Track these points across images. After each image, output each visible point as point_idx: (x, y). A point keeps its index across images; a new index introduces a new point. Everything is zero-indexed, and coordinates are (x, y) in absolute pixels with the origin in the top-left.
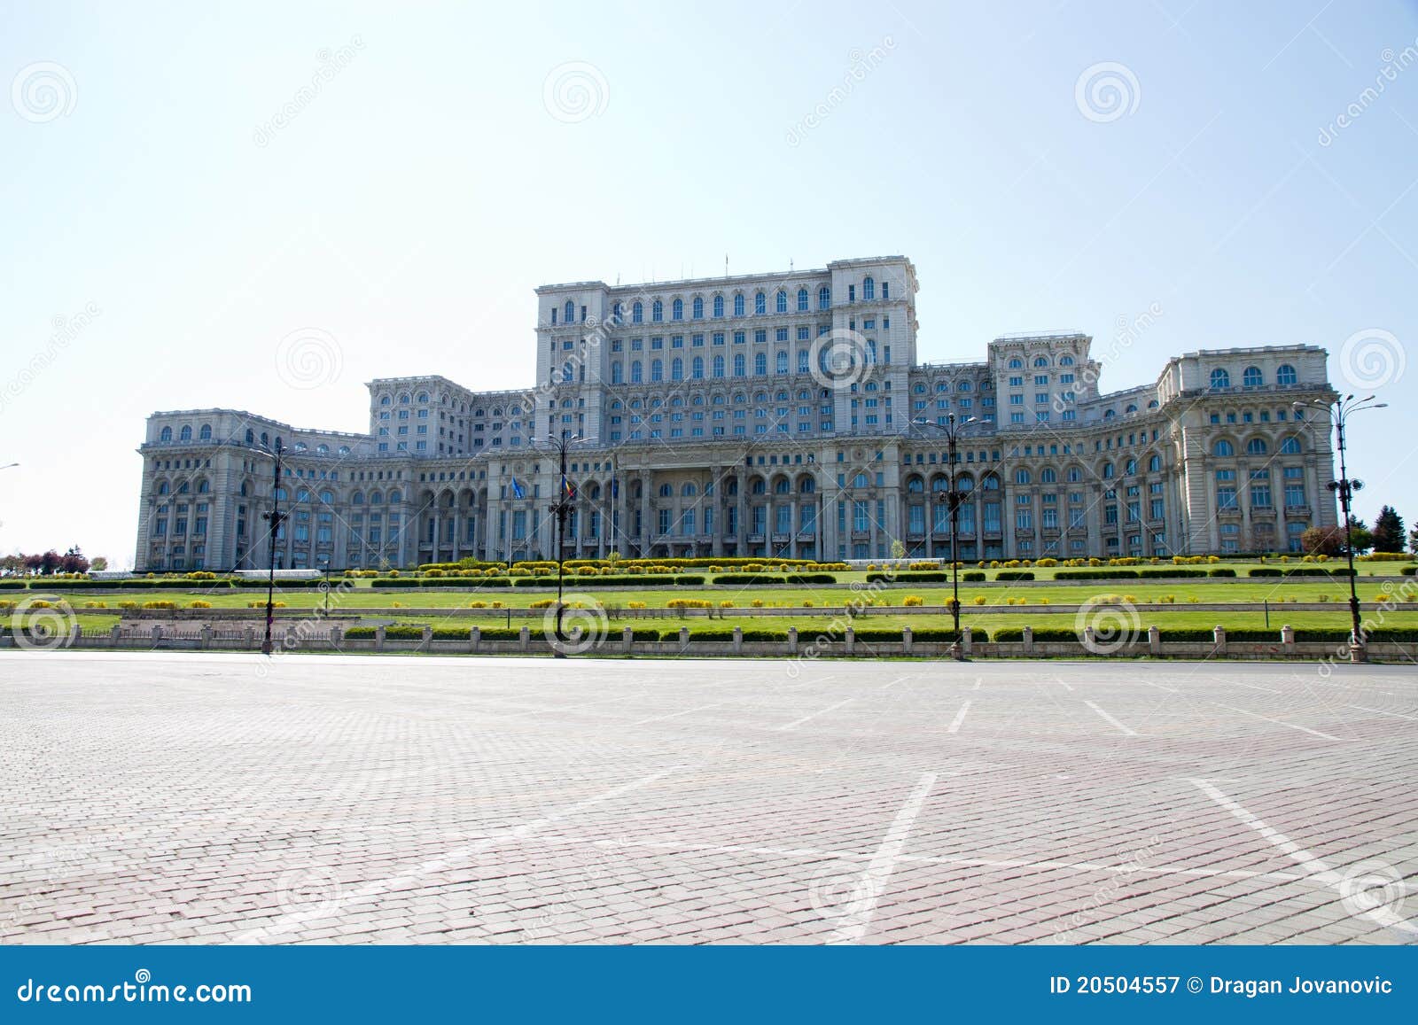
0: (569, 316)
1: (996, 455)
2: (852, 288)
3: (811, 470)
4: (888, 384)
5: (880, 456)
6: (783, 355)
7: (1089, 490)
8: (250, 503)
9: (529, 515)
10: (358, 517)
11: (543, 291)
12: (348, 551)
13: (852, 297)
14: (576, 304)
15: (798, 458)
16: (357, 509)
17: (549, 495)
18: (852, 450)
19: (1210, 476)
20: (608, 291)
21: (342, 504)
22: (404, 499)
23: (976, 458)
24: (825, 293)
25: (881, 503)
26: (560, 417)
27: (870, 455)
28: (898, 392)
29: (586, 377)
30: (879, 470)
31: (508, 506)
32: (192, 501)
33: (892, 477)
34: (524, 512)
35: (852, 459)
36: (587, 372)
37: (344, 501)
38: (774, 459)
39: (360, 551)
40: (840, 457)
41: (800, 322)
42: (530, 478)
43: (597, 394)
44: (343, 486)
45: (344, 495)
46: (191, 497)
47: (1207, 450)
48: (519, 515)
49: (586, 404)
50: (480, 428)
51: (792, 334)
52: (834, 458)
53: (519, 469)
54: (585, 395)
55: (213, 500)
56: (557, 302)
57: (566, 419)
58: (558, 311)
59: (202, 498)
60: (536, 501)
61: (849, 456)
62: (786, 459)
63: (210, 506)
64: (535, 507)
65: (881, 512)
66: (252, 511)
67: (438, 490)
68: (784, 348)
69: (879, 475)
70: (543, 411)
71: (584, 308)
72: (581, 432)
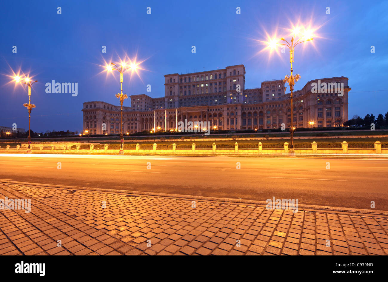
0: (171, 81)
1: (262, 108)
2: (231, 73)
3: (222, 111)
5: (237, 108)
6: (216, 88)
7: (284, 115)
8: (106, 121)
11: (166, 76)
13: (231, 74)
14: (173, 78)
15: (219, 109)
18: (231, 107)
19: (316, 110)
20: (179, 76)
22: (138, 120)
23: (258, 108)
24: (225, 74)
25: (237, 119)
27: (235, 108)
29: (175, 94)
30: (237, 111)
32: (93, 121)
33: (239, 113)
35: (231, 109)
37: (126, 120)
38: (214, 110)
40: (228, 109)
41: (220, 81)
43: (177, 98)
49: (175, 100)
50: (154, 106)
51: (218, 84)
52: (227, 109)
53: (161, 113)
54: (175, 98)
55: (97, 120)
56: (168, 78)
58: (169, 80)
59: (95, 120)
62: (216, 110)
63: (97, 122)
65: (237, 121)
67: (145, 118)
68: (216, 87)
69: (237, 113)
70: (166, 102)
71: (174, 80)
72: (174, 106)
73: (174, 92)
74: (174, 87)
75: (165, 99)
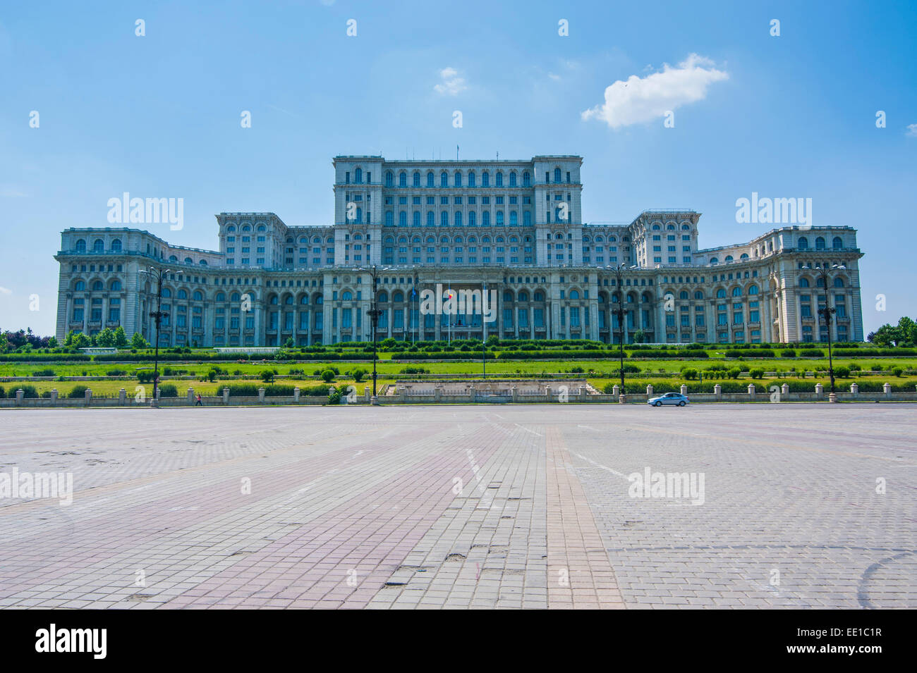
0: (358, 179)
1: (651, 282)
2: (548, 174)
3: (544, 286)
4: (570, 236)
5: (586, 279)
6: (500, 213)
7: (708, 304)
9: (354, 311)
10: (221, 311)
11: (339, 161)
12: (213, 334)
13: (548, 179)
14: (364, 170)
15: (536, 280)
16: (220, 305)
17: (369, 298)
18: (570, 276)
19: (798, 298)
20: (385, 164)
21: (209, 300)
22: (258, 298)
23: (640, 283)
24: (527, 176)
25: (587, 309)
26: (353, 246)
27: (581, 279)
28: (576, 240)
29: (372, 220)
30: (586, 288)
31: (340, 305)
32: (106, 296)
33: (594, 292)
34: (350, 309)
35: (571, 281)
36: (372, 216)
37: (211, 298)
38: (520, 280)
39: (224, 334)
40: (562, 280)
41: (512, 193)
42: (355, 286)
43: (379, 232)
44: (209, 288)
45: (210, 294)
46: (105, 293)
47: (796, 283)
48: (347, 312)
49: (372, 238)
50: (291, 251)
51: (507, 200)
52: (558, 280)
54: (371, 233)
55: (124, 296)
56: (349, 168)
57: (358, 247)
58: (351, 174)
59: (116, 294)
60: (360, 302)
61: (568, 279)
62: (528, 280)
63: (122, 300)
64: (359, 306)
65: (587, 314)
66: (149, 304)
68: (501, 209)
69: (587, 292)
70: (341, 241)
71: (369, 174)
72: (368, 256)
73: (369, 214)
74: (369, 196)
75: (337, 232)
